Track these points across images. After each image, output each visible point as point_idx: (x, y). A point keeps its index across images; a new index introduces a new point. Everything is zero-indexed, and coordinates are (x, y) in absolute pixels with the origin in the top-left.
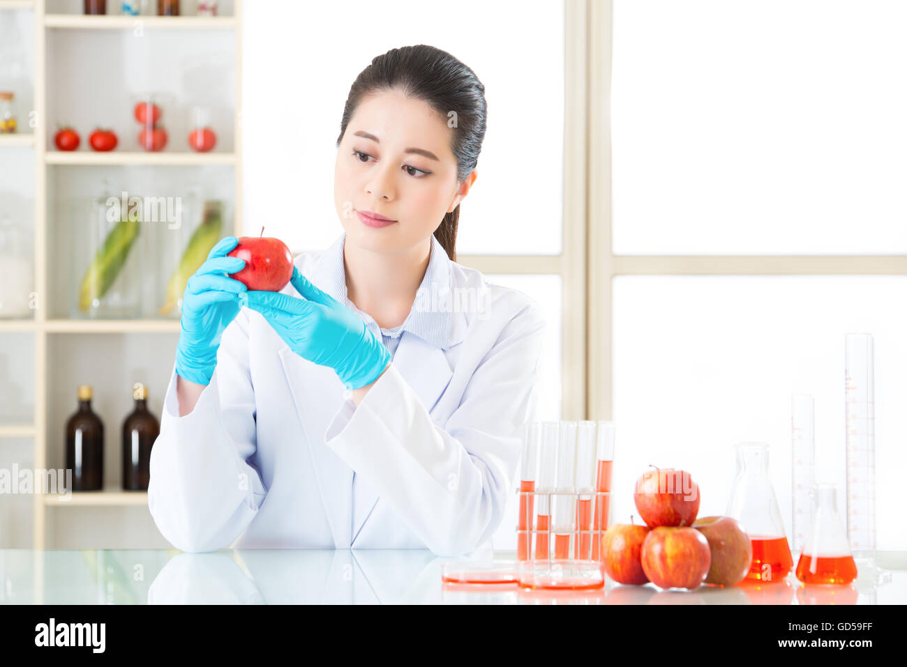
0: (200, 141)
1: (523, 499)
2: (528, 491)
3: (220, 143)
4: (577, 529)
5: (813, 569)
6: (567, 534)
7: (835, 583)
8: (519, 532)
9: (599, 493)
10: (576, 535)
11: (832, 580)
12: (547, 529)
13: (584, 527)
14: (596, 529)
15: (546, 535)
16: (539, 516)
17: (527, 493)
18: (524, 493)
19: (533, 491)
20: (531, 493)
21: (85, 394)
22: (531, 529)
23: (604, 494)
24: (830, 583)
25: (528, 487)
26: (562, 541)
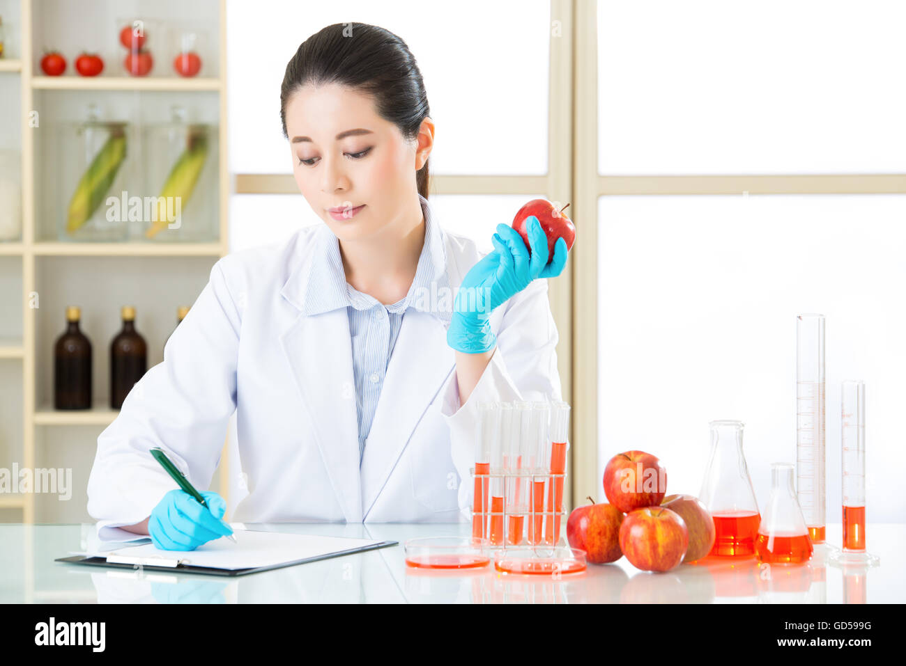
0: (185, 64)
1: (478, 482)
2: (483, 474)
3: (204, 71)
4: (531, 511)
5: (770, 547)
6: (521, 516)
7: (790, 561)
8: (474, 514)
9: (554, 475)
10: (530, 517)
11: (788, 559)
12: (502, 511)
13: (539, 508)
14: (550, 510)
15: (502, 517)
16: (493, 498)
17: (482, 476)
18: (479, 476)
19: (488, 473)
20: (486, 476)
21: (73, 315)
22: (486, 511)
23: (558, 476)
24: (786, 562)
25: (482, 469)
26: (517, 522)
